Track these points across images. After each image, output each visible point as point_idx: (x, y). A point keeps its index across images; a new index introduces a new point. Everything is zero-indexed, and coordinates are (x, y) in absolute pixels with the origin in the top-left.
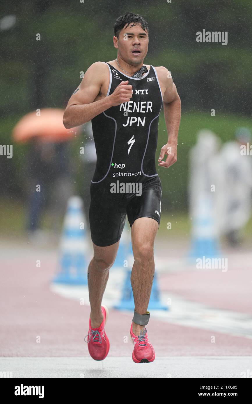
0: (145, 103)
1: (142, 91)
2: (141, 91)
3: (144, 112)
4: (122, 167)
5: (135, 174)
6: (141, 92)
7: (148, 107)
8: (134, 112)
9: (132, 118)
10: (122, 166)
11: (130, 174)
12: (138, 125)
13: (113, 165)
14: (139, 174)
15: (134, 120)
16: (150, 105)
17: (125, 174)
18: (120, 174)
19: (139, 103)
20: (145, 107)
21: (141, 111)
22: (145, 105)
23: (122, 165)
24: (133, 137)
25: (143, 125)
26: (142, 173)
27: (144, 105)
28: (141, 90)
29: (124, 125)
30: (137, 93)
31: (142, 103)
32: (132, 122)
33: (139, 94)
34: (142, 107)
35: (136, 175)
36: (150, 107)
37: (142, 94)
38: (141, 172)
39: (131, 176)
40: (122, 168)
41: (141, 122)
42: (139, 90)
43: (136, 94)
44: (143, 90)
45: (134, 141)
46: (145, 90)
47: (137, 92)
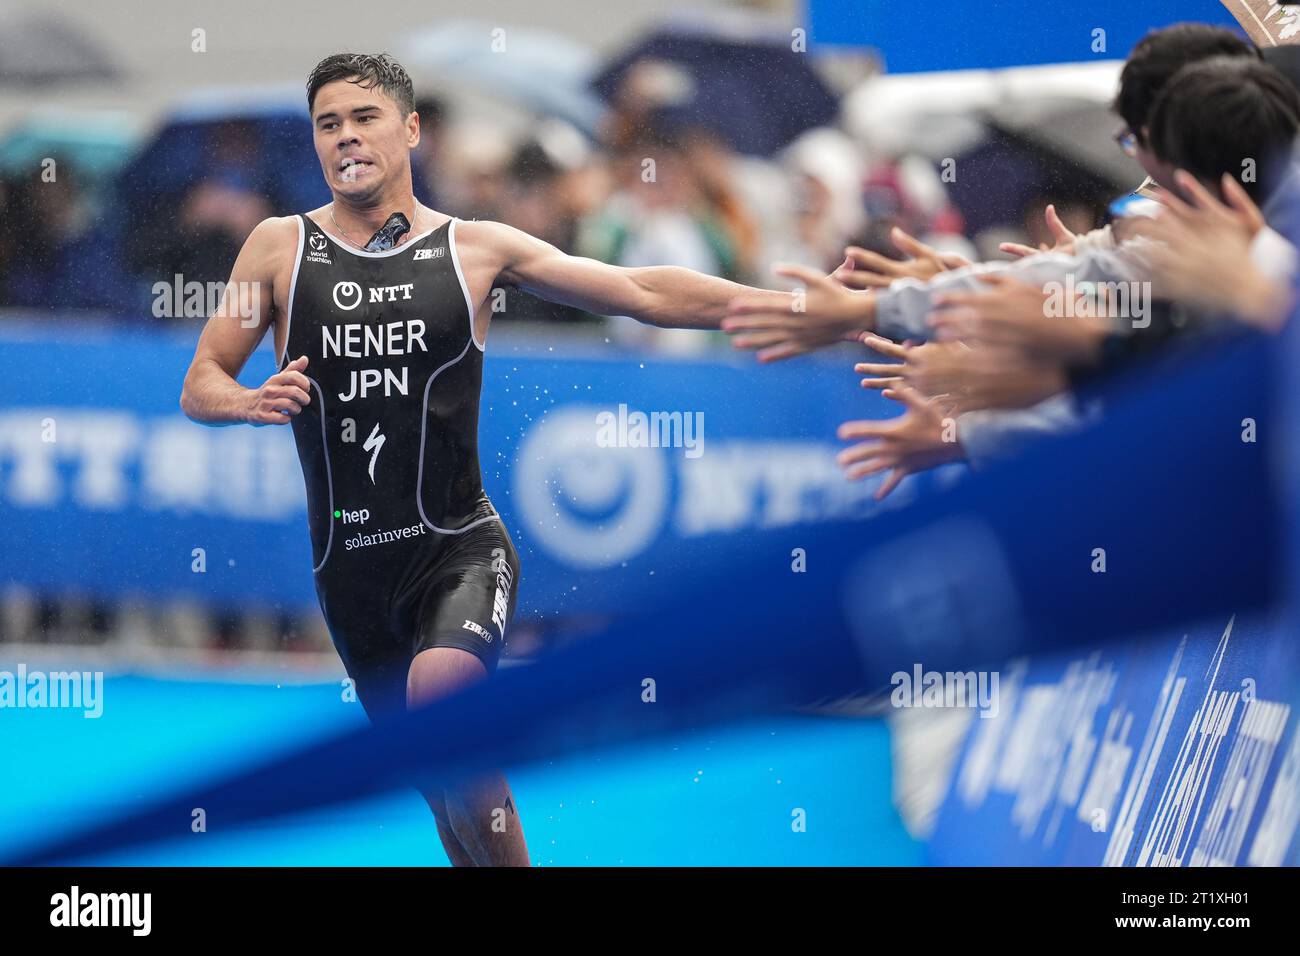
0: (400, 324)
1: (392, 290)
2: (387, 291)
3: (400, 352)
4: (362, 518)
5: (405, 532)
6: (386, 295)
7: (411, 336)
8: (367, 354)
9: (364, 374)
10: (362, 516)
11: (388, 536)
12: (388, 393)
13: (337, 514)
14: (416, 530)
15: (371, 378)
16: (416, 329)
17: (374, 537)
18: (363, 541)
19: (381, 327)
20: (399, 337)
21: (391, 352)
22: (403, 331)
23: (361, 512)
24: (377, 429)
25: (404, 389)
26: (425, 528)
27: (395, 332)
28: (387, 289)
29: (342, 396)
30: (375, 298)
31: (391, 326)
32: (365, 385)
33: (380, 299)
34: (391, 338)
35: (407, 534)
36: (418, 337)
37: (392, 298)
38: (421, 525)
39: (392, 539)
40: (362, 522)
41: (396, 382)
42: (381, 290)
43: (372, 300)
44: (396, 288)
45: (382, 438)
46: (402, 287)
47: (376, 295)
